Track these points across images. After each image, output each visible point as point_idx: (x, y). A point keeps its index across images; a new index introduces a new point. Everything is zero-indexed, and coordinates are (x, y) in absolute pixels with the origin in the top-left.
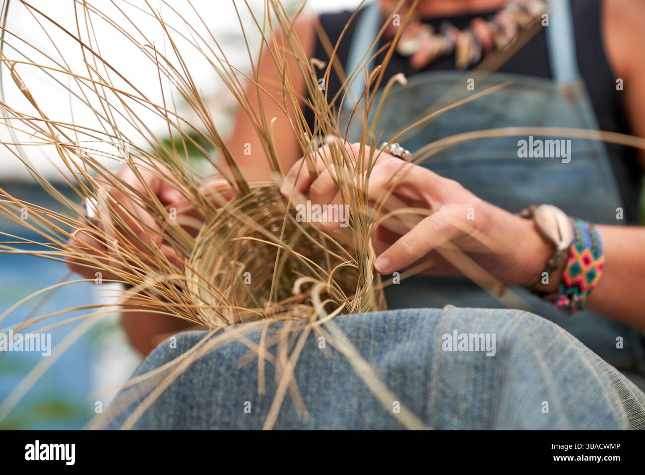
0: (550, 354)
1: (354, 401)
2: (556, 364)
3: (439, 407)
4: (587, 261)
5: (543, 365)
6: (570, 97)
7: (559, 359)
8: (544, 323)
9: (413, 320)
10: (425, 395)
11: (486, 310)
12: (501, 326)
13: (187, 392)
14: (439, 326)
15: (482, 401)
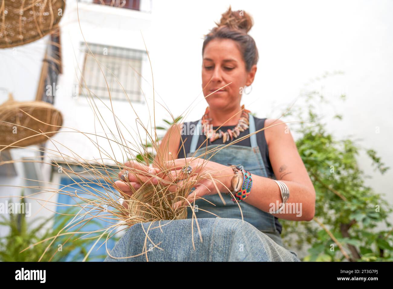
0: (247, 233)
1: (188, 246)
2: (249, 236)
3: (213, 249)
4: (244, 192)
5: (245, 237)
6: (255, 152)
7: (250, 235)
8: (246, 223)
9: (207, 221)
10: (209, 245)
11: (229, 219)
12: (232, 224)
13: (138, 242)
14: (214, 224)
15: (226, 248)
